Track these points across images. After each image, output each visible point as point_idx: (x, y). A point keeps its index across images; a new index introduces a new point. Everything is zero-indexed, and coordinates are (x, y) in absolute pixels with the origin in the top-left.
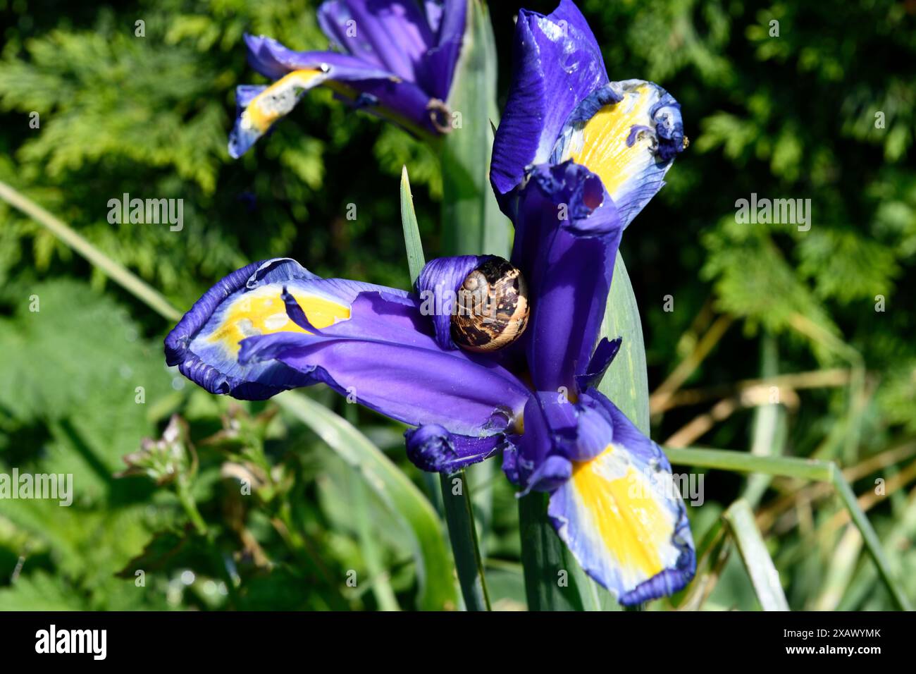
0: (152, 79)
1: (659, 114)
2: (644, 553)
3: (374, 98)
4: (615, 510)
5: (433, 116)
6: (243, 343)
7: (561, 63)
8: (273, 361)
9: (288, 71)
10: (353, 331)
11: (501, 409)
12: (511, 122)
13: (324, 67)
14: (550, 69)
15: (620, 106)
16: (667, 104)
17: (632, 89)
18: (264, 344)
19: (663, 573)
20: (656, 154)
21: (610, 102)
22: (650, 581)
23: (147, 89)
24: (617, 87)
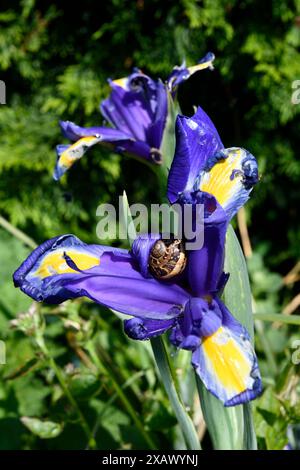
0: (37, 128)
1: (247, 164)
2: (237, 381)
3: (123, 149)
4: (222, 360)
5: (153, 156)
6: (44, 280)
7: (198, 141)
8: (61, 288)
9: (80, 138)
10: (100, 271)
11: (176, 305)
12: (175, 168)
13: (97, 135)
14: (193, 143)
15: (227, 160)
16: (250, 159)
17: (234, 152)
18: (54, 280)
19: (245, 391)
20: (245, 184)
21: (222, 159)
22: (239, 395)
23: (34, 133)
24: (225, 151)
